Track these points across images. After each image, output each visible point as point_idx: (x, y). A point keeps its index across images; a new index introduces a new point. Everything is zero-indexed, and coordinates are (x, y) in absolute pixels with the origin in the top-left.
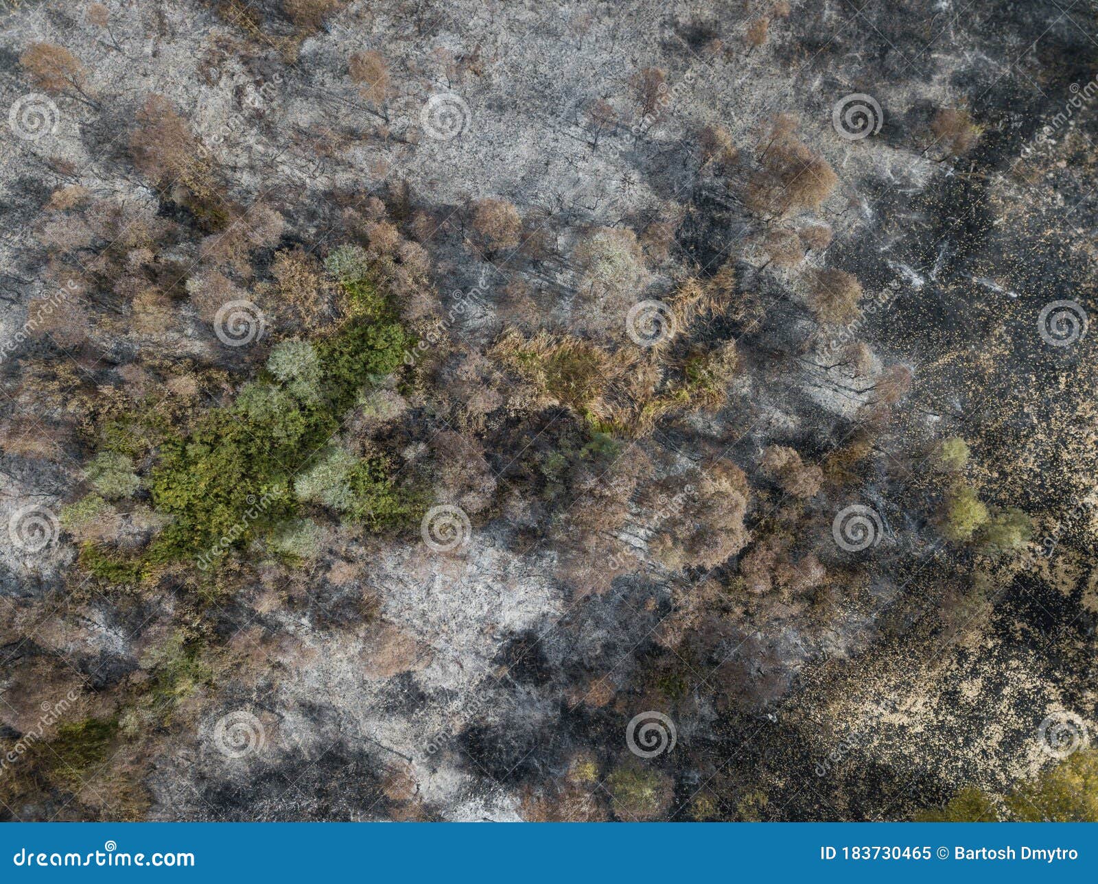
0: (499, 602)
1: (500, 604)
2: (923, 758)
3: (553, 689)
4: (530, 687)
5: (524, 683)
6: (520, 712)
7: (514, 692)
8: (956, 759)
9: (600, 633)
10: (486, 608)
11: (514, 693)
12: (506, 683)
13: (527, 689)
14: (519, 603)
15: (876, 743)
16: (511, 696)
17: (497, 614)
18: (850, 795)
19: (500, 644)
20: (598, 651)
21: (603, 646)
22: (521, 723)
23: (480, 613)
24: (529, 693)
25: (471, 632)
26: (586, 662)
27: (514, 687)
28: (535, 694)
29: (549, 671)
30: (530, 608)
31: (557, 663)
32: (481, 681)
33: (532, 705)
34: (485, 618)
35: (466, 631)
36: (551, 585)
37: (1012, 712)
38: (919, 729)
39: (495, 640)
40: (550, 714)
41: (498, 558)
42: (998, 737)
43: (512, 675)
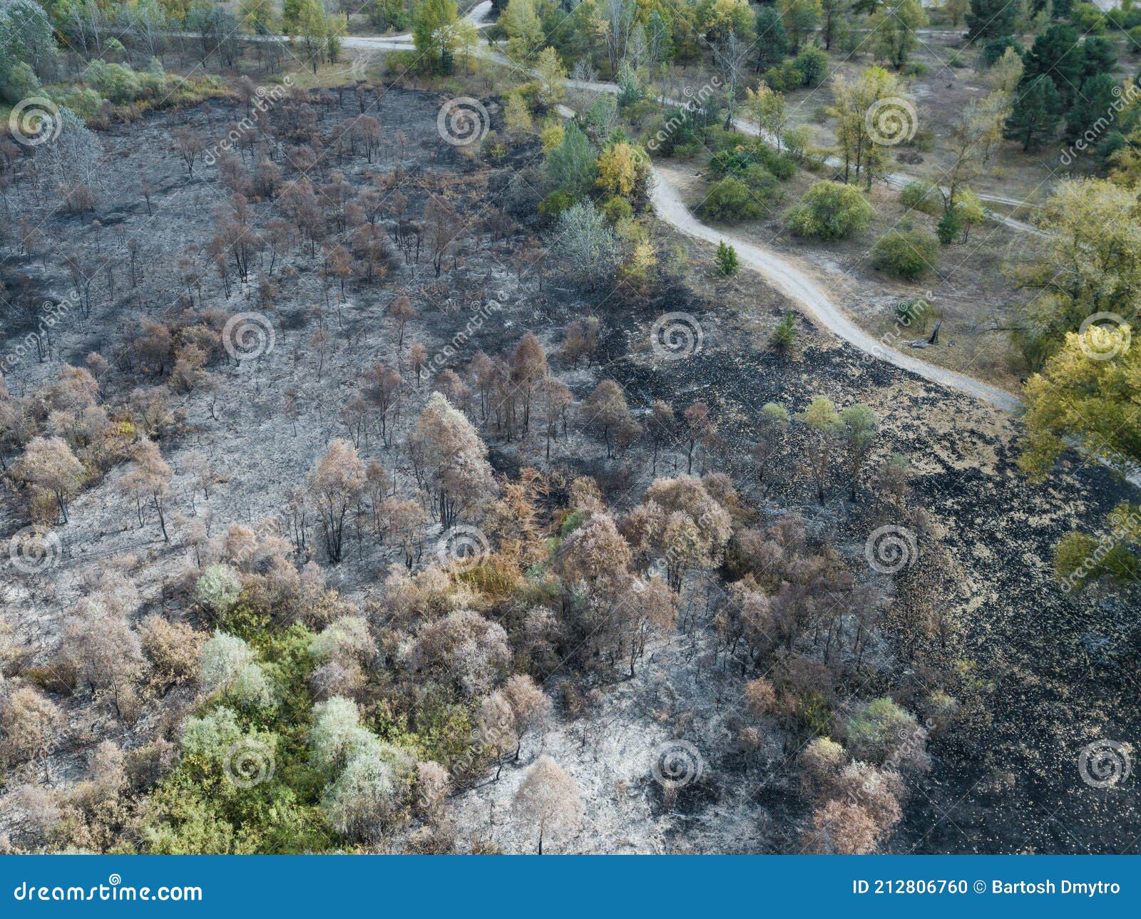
0: (603, 767)
1: (607, 767)
2: (1024, 607)
3: (731, 793)
4: (711, 810)
5: (701, 810)
6: (729, 838)
7: (703, 824)
8: (1039, 590)
9: (715, 720)
10: (597, 780)
11: (704, 827)
12: (688, 826)
13: (711, 813)
14: (622, 753)
15: (988, 626)
16: (704, 831)
17: (613, 777)
18: (1028, 668)
19: (644, 797)
20: (730, 735)
21: (729, 728)
22: (741, 845)
23: (596, 788)
24: (717, 815)
25: (606, 810)
26: (731, 751)
27: (698, 820)
28: (722, 811)
29: (709, 783)
30: (635, 750)
31: (709, 771)
32: (663, 842)
33: (731, 822)
34: (606, 787)
35: (600, 812)
36: (633, 720)
37: (1020, 542)
38: (995, 596)
39: (635, 797)
40: (755, 816)
41: (564, 735)
42: (1037, 559)
43: (682, 812)
